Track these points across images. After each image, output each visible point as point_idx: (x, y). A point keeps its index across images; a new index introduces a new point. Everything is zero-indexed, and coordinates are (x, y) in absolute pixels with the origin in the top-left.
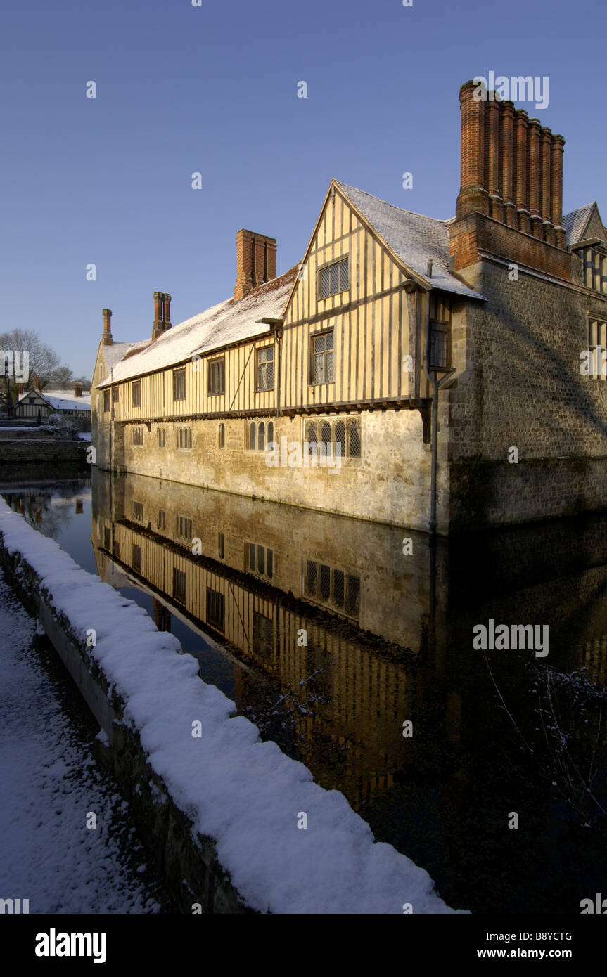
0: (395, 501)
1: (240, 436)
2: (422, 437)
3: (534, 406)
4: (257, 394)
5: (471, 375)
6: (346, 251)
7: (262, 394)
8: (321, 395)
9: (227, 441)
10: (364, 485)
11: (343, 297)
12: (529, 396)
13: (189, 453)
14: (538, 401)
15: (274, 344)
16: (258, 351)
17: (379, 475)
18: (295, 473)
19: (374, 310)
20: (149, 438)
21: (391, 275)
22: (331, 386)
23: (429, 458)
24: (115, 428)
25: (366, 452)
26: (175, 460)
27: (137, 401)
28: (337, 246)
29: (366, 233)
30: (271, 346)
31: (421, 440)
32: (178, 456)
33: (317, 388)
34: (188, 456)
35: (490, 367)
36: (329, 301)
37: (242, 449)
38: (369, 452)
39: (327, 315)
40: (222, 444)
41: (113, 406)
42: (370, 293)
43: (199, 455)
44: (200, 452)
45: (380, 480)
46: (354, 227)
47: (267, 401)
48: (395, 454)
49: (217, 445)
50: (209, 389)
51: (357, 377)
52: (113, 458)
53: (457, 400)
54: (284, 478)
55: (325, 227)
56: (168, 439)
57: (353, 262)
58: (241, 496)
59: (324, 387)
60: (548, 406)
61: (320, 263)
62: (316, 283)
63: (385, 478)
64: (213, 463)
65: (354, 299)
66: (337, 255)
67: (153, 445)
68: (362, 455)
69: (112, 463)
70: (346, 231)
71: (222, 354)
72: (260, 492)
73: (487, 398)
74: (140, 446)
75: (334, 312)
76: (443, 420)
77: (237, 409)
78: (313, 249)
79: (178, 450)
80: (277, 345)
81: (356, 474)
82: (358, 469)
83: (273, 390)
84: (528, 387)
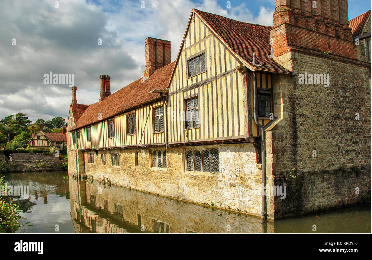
0: (241, 199)
1: (147, 159)
2: (256, 160)
3: (334, 138)
4: (155, 135)
5: (287, 121)
6: (203, 48)
7: (157, 135)
8: (192, 135)
9: (140, 162)
10: (222, 189)
11: (203, 76)
12: (329, 132)
13: (119, 168)
14: (337, 134)
15: (163, 104)
16: (154, 109)
17: (231, 183)
18: (180, 181)
19: (221, 83)
20: (97, 159)
21: (230, 62)
22: (198, 130)
23: (261, 172)
24: (79, 153)
25: (223, 169)
26: (112, 172)
27: (89, 138)
28: (198, 46)
29: (214, 38)
30: (161, 106)
31: (255, 162)
32: (113, 170)
33: (190, 131)
34: (118, 170)
35: (301, 115)
36: (194, 79)
37: (148, 167)
38: (224, 170)
39: (193, 87)
40: (137, 164)
41: (77, 141)
42: (218, 73)
43: (125, 170)
44: (125, 168)
45: (231, 186)
46: (207, 35)
47: (160, 139)
48: (240, 170)
49: (134, 164)
50: (127, 131)
51: (213, 124)
52: (78, 170)
53: (277, 137)
54: (174, 185)
55: (190, 35)
56: (108, 160)
57: (208, 55)
58: (150, 193)
59: (194, 131)
60: (344, 137)
61: (188, 56)
62: (186, 68)
63: (234, 185)
64: (132, 175)
65: (209, 76)
66: (198, 51)
67: (100, 163)
68: (220, 171)
69: (78, 173)
70: (202, 37)
71: (134, 111)
72: (160, 192)
73: (300, 135)
74: (92, 164)
75: (197, 85)
76: (269, 149)
77: (143, 143)
78: (184, 48)
79: (113, 167)
80: (165, 105)
81: (217, 183)
82: (218, 179)
83: (164, 132)
84: (329, 126)
